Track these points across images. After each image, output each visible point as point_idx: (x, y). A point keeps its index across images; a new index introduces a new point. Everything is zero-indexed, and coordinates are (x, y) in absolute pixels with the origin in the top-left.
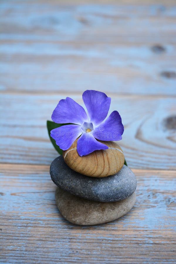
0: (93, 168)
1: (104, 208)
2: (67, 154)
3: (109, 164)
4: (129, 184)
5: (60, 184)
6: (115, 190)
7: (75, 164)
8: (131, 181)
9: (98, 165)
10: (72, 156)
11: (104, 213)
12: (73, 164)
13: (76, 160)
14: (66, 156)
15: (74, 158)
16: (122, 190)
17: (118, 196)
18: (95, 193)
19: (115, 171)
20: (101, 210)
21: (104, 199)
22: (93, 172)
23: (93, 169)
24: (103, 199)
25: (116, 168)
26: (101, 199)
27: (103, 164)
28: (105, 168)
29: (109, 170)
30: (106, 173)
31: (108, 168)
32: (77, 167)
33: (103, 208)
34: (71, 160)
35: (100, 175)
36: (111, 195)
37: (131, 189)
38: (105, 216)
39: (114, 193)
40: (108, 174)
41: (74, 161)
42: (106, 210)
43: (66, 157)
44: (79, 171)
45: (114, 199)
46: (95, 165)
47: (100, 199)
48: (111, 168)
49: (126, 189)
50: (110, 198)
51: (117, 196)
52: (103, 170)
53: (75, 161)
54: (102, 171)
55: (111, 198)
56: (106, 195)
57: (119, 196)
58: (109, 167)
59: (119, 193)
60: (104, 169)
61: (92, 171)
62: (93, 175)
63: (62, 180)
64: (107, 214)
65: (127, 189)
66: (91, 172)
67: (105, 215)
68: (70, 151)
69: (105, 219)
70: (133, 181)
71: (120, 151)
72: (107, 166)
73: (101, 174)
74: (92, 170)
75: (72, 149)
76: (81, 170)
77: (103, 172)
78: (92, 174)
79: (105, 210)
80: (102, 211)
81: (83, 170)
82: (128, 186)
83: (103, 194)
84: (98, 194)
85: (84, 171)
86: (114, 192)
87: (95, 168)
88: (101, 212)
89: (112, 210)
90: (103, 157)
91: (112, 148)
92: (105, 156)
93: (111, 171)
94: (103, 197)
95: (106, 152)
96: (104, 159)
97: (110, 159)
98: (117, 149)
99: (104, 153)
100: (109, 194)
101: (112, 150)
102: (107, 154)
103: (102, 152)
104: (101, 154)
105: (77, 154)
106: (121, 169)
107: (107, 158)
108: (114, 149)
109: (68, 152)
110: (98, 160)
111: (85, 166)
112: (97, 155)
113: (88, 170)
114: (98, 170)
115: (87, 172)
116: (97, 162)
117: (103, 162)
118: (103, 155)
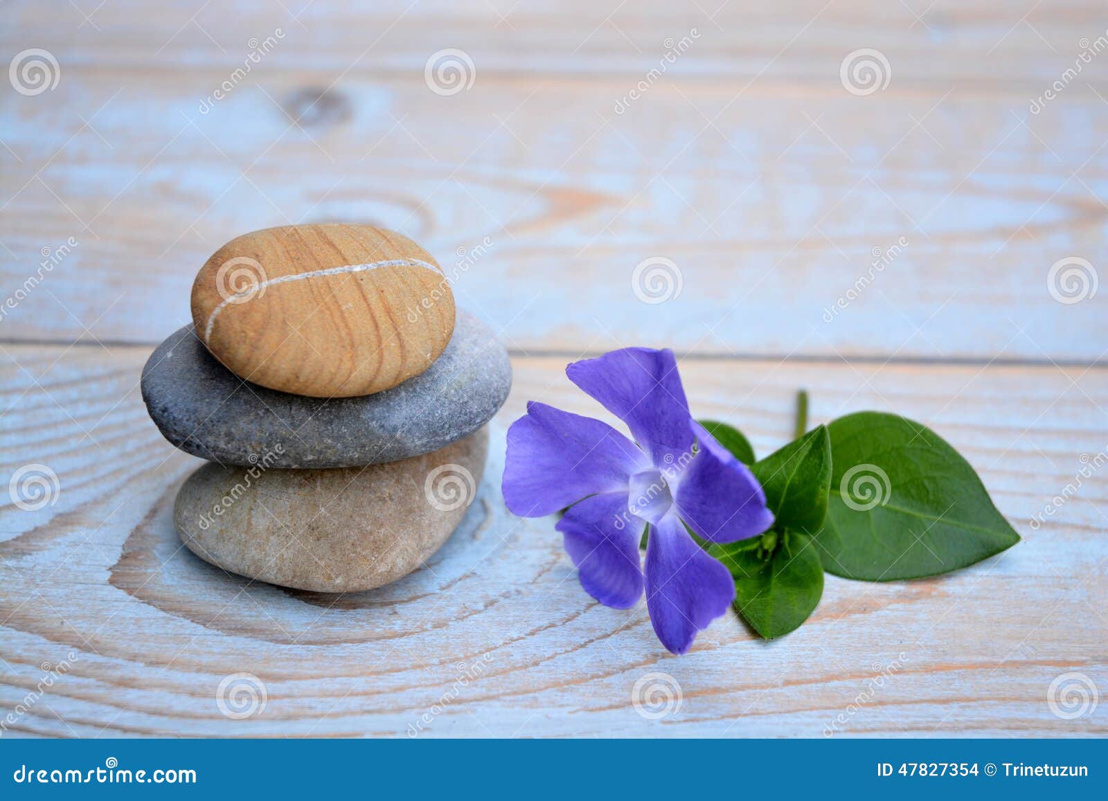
0: (337, 363)
2: (216, 322)
3: (398, 334)
5: (222, 445)
6: (453, 391)
7: (258, 360)
9: (352, 345)
10: (237, 326)
12: (249, 359)
13: (259, 340)
14: (214, 330)
15: (251, 334)
16: (476, 383)
17: (471, 413)
18: (382, 426)
19: (428, 356)
21: (425, 440)
22: (339, 380)
23: (339, 368)
24: (417, 443)
25: (429, 342)
27: (372, 337)
28: (386, 354)
29: (404, 357)
30: (394, 373)
31: (397, 351)
32: (268, 368)
34: (238, 343)
35: (371, 383)
36: (446, 414)
37: (500, 372)
39: (453, 406)
40: (400, 372)
41: (252, 345)
43: (212, 335)
44: (280, 385)
45: (459, 428)
46: (343, 347)
47: (409, 444)
48: (408, 347)
50: (443, 427)
51: (466, 414)
52: (380, 363)
53: (257, 348)
54: (376, 365)
55: (447, 426)
56: (425, 422)
57: (475, 411)
58: (402, 346)
60: (381, 356)
61: (335, 375)
62: (340, 390)
63: (226, 423)
66: (331, 380)
68: (223, 305)
71: (430, 266)
72: (391, 343)
73: (375, 377)
74: (333, 370)
76: (288, 381)
77: (378, 370)
81: (297, 377)
82: (491, 366)
83: (415, 420)
84: (395, 429)
85: (302, 379)
86: (451, 402)
87: (345, 360)
90: (368, 305)
91: (393, 261)
92: (374, 303)
93: (410, 361)
94: (417, 434)
95: (375, 285)
96: (373, 317)
97: (397, 309)
98: (416, 261)
99: (369, 288)
100: (437, 415)
101: (397, 268)
102: (382, 291)
103: (359, 287)
104: (357, 294)
105: (257, 317)
106: (446, 342)
107: (383, 309)
108: (403, 265)
109: (217, 311)
110: (351, 325)
111: (304, 360)
112: (341, 303)
113: (318, 372)
114: (356, 364)
115: (313, 383)
116: (349, 334)
117: (370, 328)
118: (365, 299)
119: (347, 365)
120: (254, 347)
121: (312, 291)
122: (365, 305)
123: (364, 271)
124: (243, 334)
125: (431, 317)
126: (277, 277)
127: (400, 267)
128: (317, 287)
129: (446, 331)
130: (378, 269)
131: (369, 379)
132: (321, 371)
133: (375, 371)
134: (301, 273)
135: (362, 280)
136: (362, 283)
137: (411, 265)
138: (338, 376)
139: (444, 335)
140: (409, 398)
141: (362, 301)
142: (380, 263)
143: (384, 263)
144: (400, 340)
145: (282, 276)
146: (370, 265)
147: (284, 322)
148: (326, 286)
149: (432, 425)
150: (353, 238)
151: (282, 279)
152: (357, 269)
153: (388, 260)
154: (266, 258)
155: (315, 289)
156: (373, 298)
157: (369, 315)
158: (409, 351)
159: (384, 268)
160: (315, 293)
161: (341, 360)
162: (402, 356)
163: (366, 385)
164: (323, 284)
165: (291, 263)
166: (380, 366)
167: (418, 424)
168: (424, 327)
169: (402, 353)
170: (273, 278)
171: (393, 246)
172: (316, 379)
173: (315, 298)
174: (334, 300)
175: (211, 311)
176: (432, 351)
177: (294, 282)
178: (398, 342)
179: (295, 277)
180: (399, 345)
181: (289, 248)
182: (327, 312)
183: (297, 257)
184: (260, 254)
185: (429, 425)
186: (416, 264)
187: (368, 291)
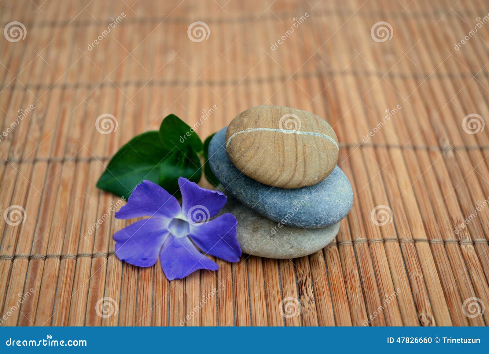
0: (274, 171)
1: (257, 228)
2: (232, 140)
3: (305, 166)
4: (329, 204)
7: (242, 161)
8: (337, 201)
9: (283, 165)
10: (238, 144)
11: (253, 236)
12: (239, 160)
13: (245, 153)
14: (230, 143)
15: (243, 149)
16: (312, 209)
19: (316, 179)
20: (251, 229)
21: (275, 216)
22: (273, 179)
23: (274, 174)
24: (272, 215)
25: (318, 173)
26: (269, 214)
27: (293, 164)
28: (297, 173)
29: (304, 176)
30: (298, 182)
31: (302, 173)
32: (245, 166)
33: (256, 226)
34: (237, 151)
35: (287, 184)
38: (253, 241)
40: (301, 182)
42: (260, 232)
43: (229, 145)
44: (248, 174)
46: (279, 165)
48: (308, 173)
49: (320, 210)
50: (285, 215)
51: (298, 217)
52: (293, 176)
53: (243, 156)
54: (291, 177)
56: (279, 209)
57: (303, 219)
58: (305, 172)
59: (305, 213)
60: (294, 173)
61: (272, 176)
62: (273, 183)
64: (257, 240)
65: (322, 211)
66: (270, 178)
67: (255, 240)
68: (237, 134)
69: (254, 247)
70: (340, 201)
71: (331, 140)
72: (300, 169)
73: (289, 182)
74: (271, 174)
75: (242, 132)
76: (252, 174)
77: (291, 179)
78: (273, 181)
79: (257, 231)
80: (253, 231)
81: (256, 173)
82: (327, 207)
83: (276, 206)
84: (266, 203)
85: (258, 174)
87: (278, 171)
88: (251, 232)
89: (268, 237)
90: (296, 150)
91: (316, 133)
92: (299, 149)
93: (307, 179)
94: (273, 211)
95: (303, 142)
96: (297, 155)
97: (309, 155)
98: (326, 136)
99: (300, 142)
100: (285, 209)
101: (316, 137)
102: (305, 145)
103: (296, 141)
104: (293, 144)
105: (248, 142)
106: (327, 175)
107: (302, 153)
108: (319, 136)
109: (233, 136)
110: (286, 157)
111: (260, 166)
112: (285, 146)
113: (265, 173)
114: (282, 174)
115: (262, 177)
116: (284, 160)
117: (293, 160)
118: (296, 147)
119: (278, 173)
120: (242, 155)
121: (275, 138)
122: (295, 149)
123: (301, 135)
124: (240, 148)
125: (322, 162)
126: (263, 127)
127: (317, 137)
128: (278, 136)
129: (328, 170)
130: (308, 135)
131: (286, 182)
132: (266, 173)
133: (290, 179)
134: (274, 128)
135: (298, 138)
136: (298, 139)
137: (324, 137)
138: (273, 177)
139: (327, 171)
140: (280, 196)
141: (295, 148)
142: (309, 132)
143: (312, 133)
144: (305, 169)
145: (265, 127)
146: (305, 133)
147: (258, 148)
148: (282, 137)
149: (281, 212)
150: (303, 119)
151: (265, 129)
152: (298, 133)
153: (314, 132)
154: (262, 118)
155: (276, 137)
156: (300, 148)
157: (295, 154)
158: (307, 175)
159: (310, 135)
160: (276, 139)
161: (276, 170)
162: (303, 176)
163: (284, 184)
164: (281, 136)
165: (271, 123)
166: (293, 178)
167: (276, 208)
168: (318, 166)
169: (304, 174)
170: (261, 128)
171: (319, 126)
172: (263, 176)
173: (275, 141)
174: (282, 144)
175: (231, 135)
176: (319, 177)
177: (270, 132)
178: (304, 169)
179: (271, 130)
180: (304, 171)
181: (274, 116)
182: (278, 148)
183: (275, 121)
184: (260, 116)
185: (279, 211)
186: (325, 137)
187: (298, 144)
